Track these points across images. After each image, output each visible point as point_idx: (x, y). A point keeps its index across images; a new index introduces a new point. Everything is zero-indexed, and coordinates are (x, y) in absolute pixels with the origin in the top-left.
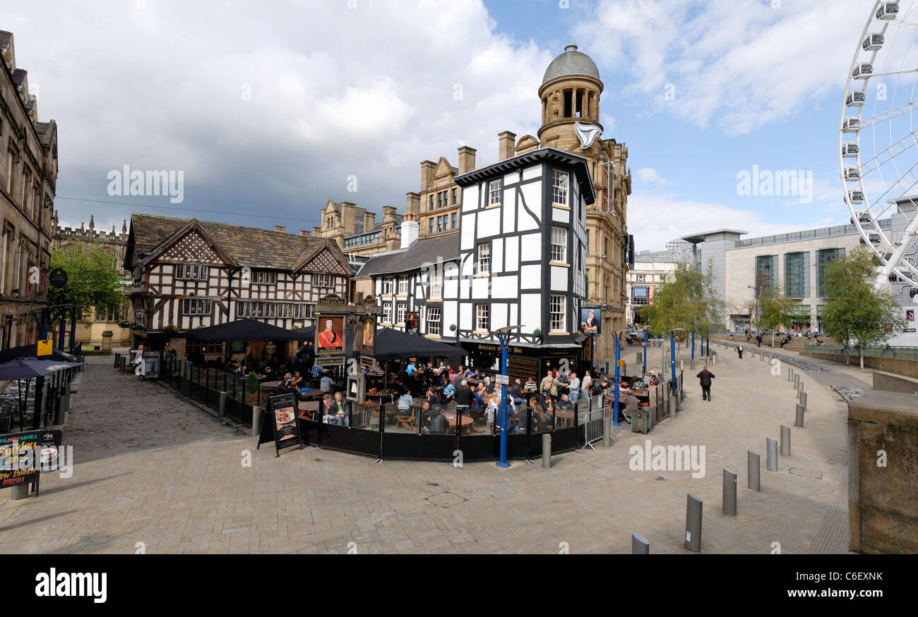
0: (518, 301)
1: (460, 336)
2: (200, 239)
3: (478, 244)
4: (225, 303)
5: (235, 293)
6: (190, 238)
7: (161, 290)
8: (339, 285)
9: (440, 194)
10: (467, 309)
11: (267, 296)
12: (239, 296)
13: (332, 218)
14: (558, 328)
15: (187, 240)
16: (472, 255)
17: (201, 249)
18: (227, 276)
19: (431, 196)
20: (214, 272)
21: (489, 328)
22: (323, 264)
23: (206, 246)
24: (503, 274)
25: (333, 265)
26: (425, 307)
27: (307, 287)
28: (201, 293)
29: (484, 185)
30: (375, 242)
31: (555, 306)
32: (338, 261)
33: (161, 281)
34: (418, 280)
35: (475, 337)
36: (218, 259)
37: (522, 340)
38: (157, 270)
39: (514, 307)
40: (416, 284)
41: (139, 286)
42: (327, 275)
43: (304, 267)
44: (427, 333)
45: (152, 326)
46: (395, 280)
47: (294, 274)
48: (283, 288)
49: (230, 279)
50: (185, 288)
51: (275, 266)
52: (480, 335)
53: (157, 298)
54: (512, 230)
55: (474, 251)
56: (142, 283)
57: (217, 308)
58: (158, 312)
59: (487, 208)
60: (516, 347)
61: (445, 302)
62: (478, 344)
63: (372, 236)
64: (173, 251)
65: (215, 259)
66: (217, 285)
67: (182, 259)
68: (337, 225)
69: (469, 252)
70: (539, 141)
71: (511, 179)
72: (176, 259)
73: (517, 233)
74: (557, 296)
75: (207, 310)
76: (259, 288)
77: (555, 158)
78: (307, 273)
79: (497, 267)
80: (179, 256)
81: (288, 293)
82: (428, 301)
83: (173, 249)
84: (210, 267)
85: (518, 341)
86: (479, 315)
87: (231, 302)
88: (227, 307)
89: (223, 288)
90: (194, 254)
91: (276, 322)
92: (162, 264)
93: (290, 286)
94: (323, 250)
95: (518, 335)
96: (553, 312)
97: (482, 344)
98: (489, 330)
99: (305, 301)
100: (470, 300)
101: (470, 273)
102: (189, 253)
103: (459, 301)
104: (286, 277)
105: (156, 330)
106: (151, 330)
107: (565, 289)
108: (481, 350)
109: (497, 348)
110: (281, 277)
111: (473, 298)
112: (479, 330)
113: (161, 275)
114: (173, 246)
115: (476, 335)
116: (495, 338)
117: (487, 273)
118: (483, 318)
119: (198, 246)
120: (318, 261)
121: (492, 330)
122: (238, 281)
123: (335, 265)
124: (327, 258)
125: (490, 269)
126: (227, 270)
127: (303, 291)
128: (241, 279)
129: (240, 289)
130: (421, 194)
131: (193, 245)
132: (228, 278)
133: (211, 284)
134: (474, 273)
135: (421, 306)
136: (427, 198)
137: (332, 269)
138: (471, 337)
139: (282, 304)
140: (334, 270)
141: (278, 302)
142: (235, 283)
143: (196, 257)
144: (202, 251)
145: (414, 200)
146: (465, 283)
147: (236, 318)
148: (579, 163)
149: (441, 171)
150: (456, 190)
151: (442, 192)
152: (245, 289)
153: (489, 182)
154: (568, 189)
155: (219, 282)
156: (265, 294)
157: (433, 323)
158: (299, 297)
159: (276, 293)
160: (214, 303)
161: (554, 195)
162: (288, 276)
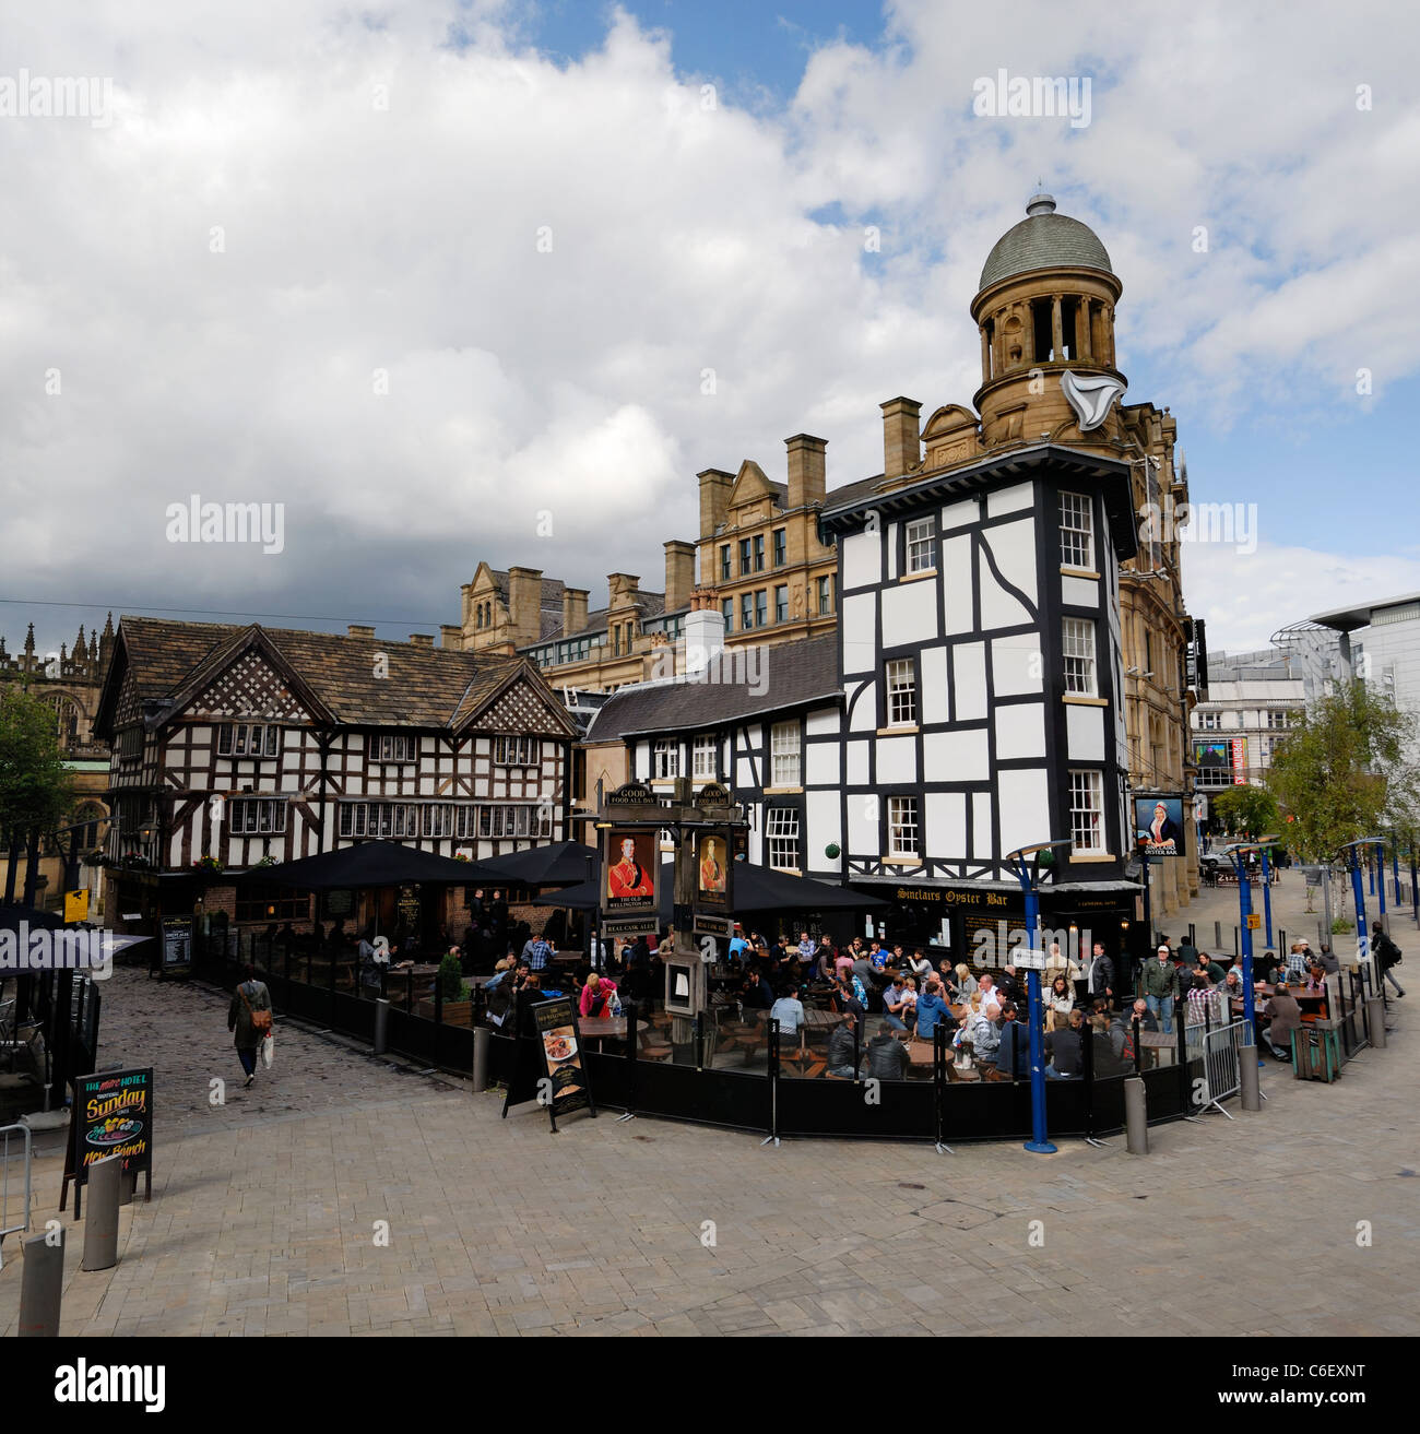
0: (991, 786)
1: (851, 870)
2: (265, 668)
3: (885, 662)
4: (315, 807)
5: (334, 784)
6: (246, 666)
7: (187, 781)
8: (549, 760)
9: (744, 543)
10: (866, 809)
11: (400, 789)
12: (341, 790)
13: (488, 604)
14: (1088, 845)
15: (240, 671)
16: (872, 687)
17: (267, 689)
18: (317, 746)
19: (724, 548)
20: (292, 739)
21: (920, 848)
22: (516, 714)
23: (278, 682)
24: (953, 725)
25: (535, 716)
26: (759, 806)
27: (483, 766)
28: (267, 786)
29: (893, 528)
30: (594, 655)
31: (1079, 794)
32: (545, 707)
33: (188, 759)
34: (741, 745)
35: (888, 872)
36: (300, 710)
37: (1005, 876)
38: (180, 738)
39: (982, 800)
40: (736, 755)
41: (137, 773)
42: (526, 736)
43: (474, 722)
44: (766, 864)
45: (169, 860)
46: (682, 747)
47: (456, 739)
48: (432, 770)
49: (325, 752)
50: (234, 775)
51: (415, 721)
52: (900, 867)
53: (180, 798)
54: (968, 628)
55: (878, 677)
56: (147, 767)
57: (298, 818)
58: (182, 830)
59: (902, 580)
60: (992, 891)
61: (808, 793)
62: (897, 887)
63: (585, 644)
64: (212, 696)
65: (294, 709)
66: (297, 767)
67: (230, 712)
68: (501, 619)
69: (865, 678)
70: (978, 417)
71: (960, 514)
72: (218, 712)
73: (978, 634)
74: (1082, 772)
75: (279, 823)
76: (383, 771)
78: (483, 734)
79: (935, 711)
80: (225, 705)
81: (442, 781)
82: (766, 791)
83: (212, 691)
84: (284, 729)
85: (997, 877)
86: (896, 821)
87: (327, 804)
89: (310, 772)
90: (252, 699)
91: (419, 845)
92: (192, 724)
93: (446, 766)
94: (515, 683)
95: (995, 863)
96: (1075, 810)
97: (906, 888)
98: (922, 854)
99: (479, 798)
100: (872, 787)
101: (871, 725)
102: (244, 698)
103: (845, 789)
104: (437, 746)
105: (178, 869)
107: (1100, 756)
108: (905, 901)
109: (943, 896)
110: (428, 745)
111: (879, 782)
112: (896, 856)
113: (188, 748)
114: (213, 684)
115: (890, 866)
116: (938, 872)
117: (910, 725)
118: (904, 828)
119: (261, 682)
120: (505, 708)
121: (929, 854)
122: (339, 757)
123: (540, 715)
124: (523, 701)
125: (917, 715)
126: (318, 733)
127: (473, 776)
128: (345, 752)
129: (344, 774)
130: (701, 543)
131: (252, 680)
132: (318, 751)
133: (286, 766)
134: (878, 728)
135: (751, 805)
136: (713, 553)
137: (534, 724)
138: (877, 872)
139: (431, 805)
140: (539, 727)
141: (421, 801)
142: (334, 763)
143: (258, 706)
144: (270, 693)
145: (682, 557)
146: (859, 749)
147: (337, 839)
148: (1114, 474)
149: (746, 492)
150: (783, 533)
151: (750, 539)
152: (355, 774)
153: (904, 523)
154: (1092, 532)
155: (303, 762)
156: (396, 783)
157: (782, 841)
158: (467, 789)
159: (417, 781)
160: (293, 808)
161: (1063, 546)
162: (442, 743)
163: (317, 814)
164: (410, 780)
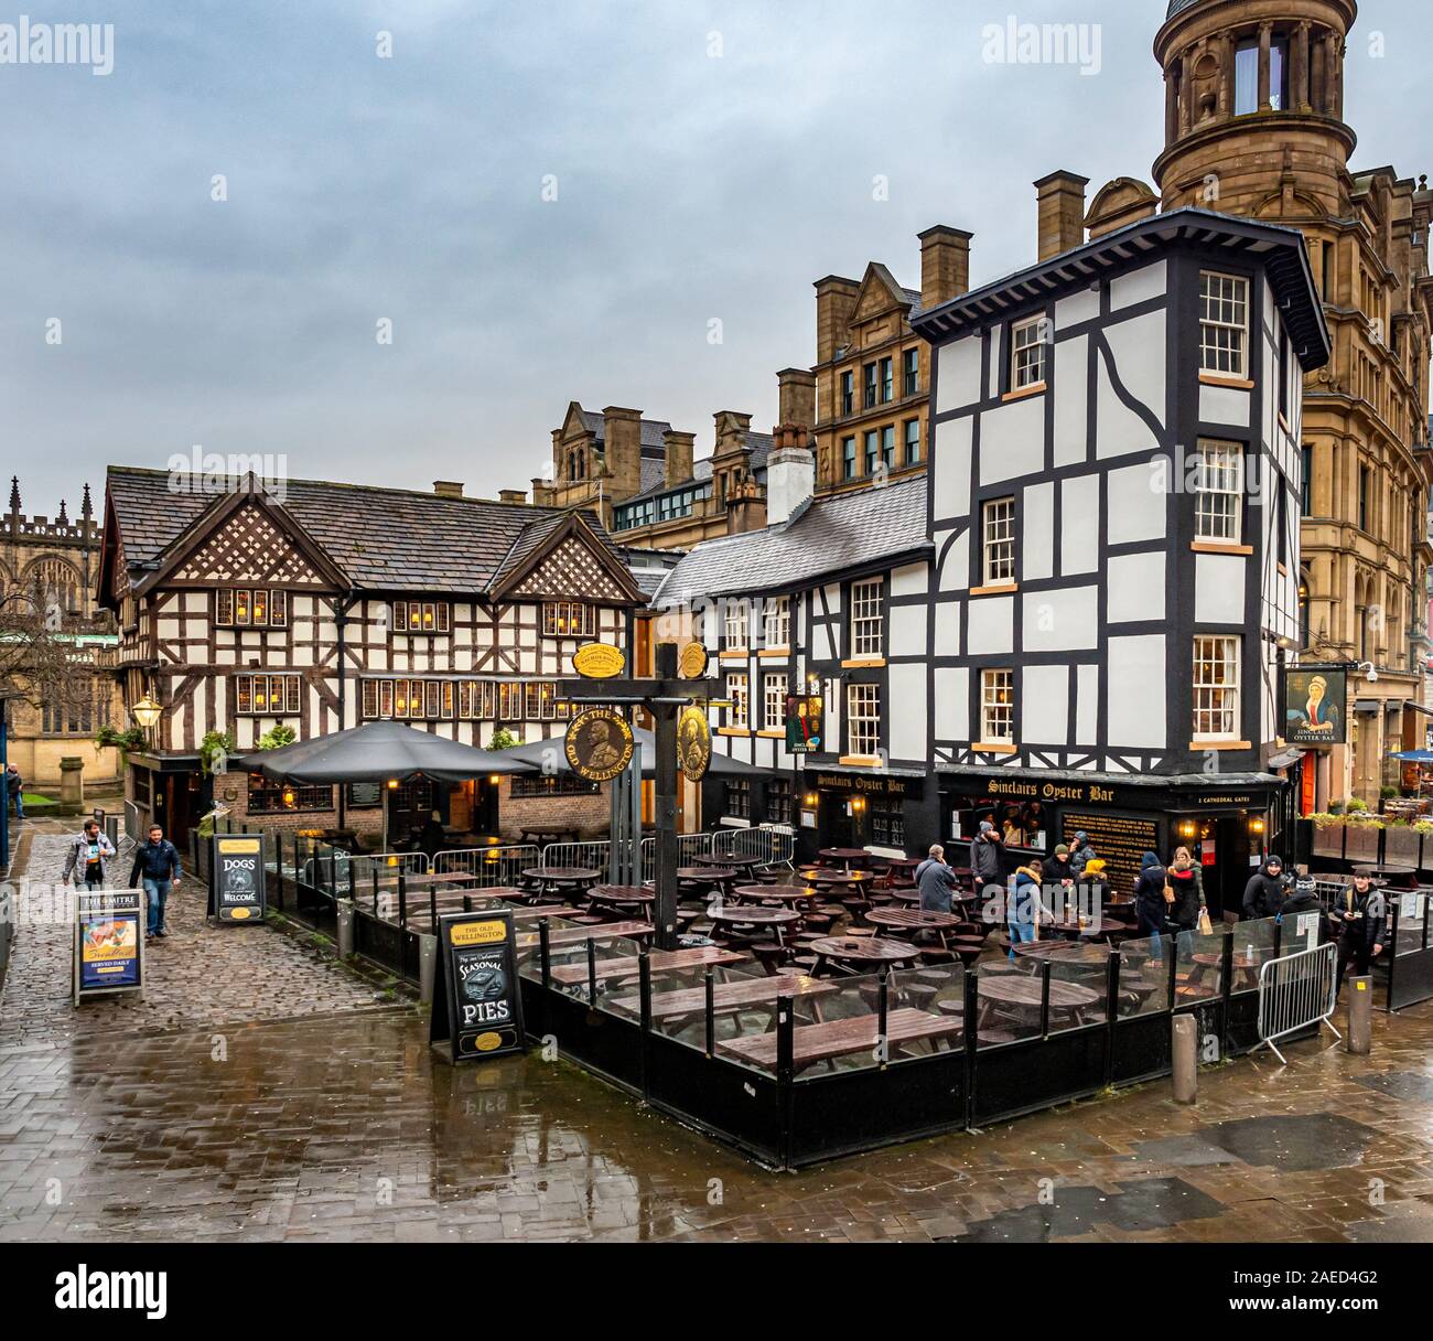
0: (1099, 656)
1: (937, 759)
2: (265, 524)
3: (981, 504)
4: (333, 684)
5: (354, 658)
6: (243, 522)
7: (184, 654)
8: (607, 630)
9: (868, 369)
10: (954, 682)
11: (431, 664)
12: (363, 666)
13: (581, 452)
14: (1218, 729)
15: (235, 528)
16: (965, 536)
17: (268, 549)
18: (332, 614)
19: (846, 376)
20: (302, 606)
21: (1016, 732)
22: (566, 576)
23: (280, 540)
24: (1058, 581)
25: (589, 578)
26: (837, 682)
27: (528, 637)
28: (276, 660)
29: (997, 331)
30: (695, 511)
31: (1208, 667)
32: (601, 567)
33: (182, 632)
34: (818, 610)
35: (979, 761)
36: (310, 572)
37: (1111, 765)
38: (172, 605)
39: (1088, 674)
40: (812, 621)
41: (135, 646)
42: (579, 602)
43: (517, 586)
44: (844, 750)
45: (170, 744)
47: (495, 605)
48: (469, 642)
49: (341, 622)
50: (238, 648)
51: (447, 585)
52: (992, 754)
53: (178, 673)
54: (1081, 457)
55: (973, 523)
56: (143, 639)
57: (314, 696)
58: (182, 708)
59: (1005, 397)
60: (1095, 783)
61: (892, 668)
62: (986, 779)
63: (688, 498)
64: (205, 558)
65: (302, 572)
66: (310, 638)
67: (226, 576)
68: (596, 470)
69: (957, 524)
70: (1157, 192)
71: (1076, 309)
72: (213, 576)
73: (1095, 466)
74: (1214, 638)
75: (293, 702)
76: (411, 643)
77: (1205, 239)
78: (528, 601)
79: (1037, 564)
80: (221, 568)
81: (481, 655)
82: (845, 664)
83: (205, 552)
84: (292, 594)
85: (1101, 768)
86: (989, 700)
87: (346, 681)
89: (326, 644)
90: (252, 560)
91: (455, 732)
92: (184, 590)
93: (485, 637)
94: (565, 539)
95: (1100, 751)
96: (1202, 685)
97: (1000, 780)
98: (1017, 738)
99: (524, 674)
100: (961, 660)
101: (963, 584)
102: (242, 560)
103: (933, 662)
104: (474, 614)
105: (179, 753)
106: (169, 752)
107: (1238, 617)
108: (997, 795)
109: (1039, 789)
110: (462, 613)
111: (971, 652)
112: (989, 740)
113: (182, 616)
114: (204, 543)
115: (980, 754)
116: (1035, 762)
117: (1008, 582)
118: (1000, 708)
119: (261, 541)
120: (553, 569)
121: (1025, 740)
122: (359, 627)
123: (595, 577)
124: (575, 561)
125: (1017, 571)
126: (332, 600)
127: (518, 648)
128: (365, 622)
129: (365, 647)
130: (815, 372)
131: (251, 539)
132: (335, 621)
133: (296, 637)
134: (971, 585)
135: (828, 681)
136: (833, 382)
137: (588, 588)
138: (965, 761)
139: (468, 682)
140: (595, 591)
141: (456, 678)
142: (353, 634)
143: (259, 569)
144: (273, 554)
145: (799, 389)
146: (948, 613)
147: (360, 721)
148: (1281, 248)
149: (872, 303)
150: (915, 354)
151: (874, 364)
152: (378, 647)
153: (1010, 323)
154: (1246, 327)
155: (316, 632)
156: (426, 657)
157: (862, 724)
158: (510, 663)
159: (451, 654)
160: (307, 685)
161: (1205, 346)
162: (479, 610)
163: (336, 692)
164: (442, 653)
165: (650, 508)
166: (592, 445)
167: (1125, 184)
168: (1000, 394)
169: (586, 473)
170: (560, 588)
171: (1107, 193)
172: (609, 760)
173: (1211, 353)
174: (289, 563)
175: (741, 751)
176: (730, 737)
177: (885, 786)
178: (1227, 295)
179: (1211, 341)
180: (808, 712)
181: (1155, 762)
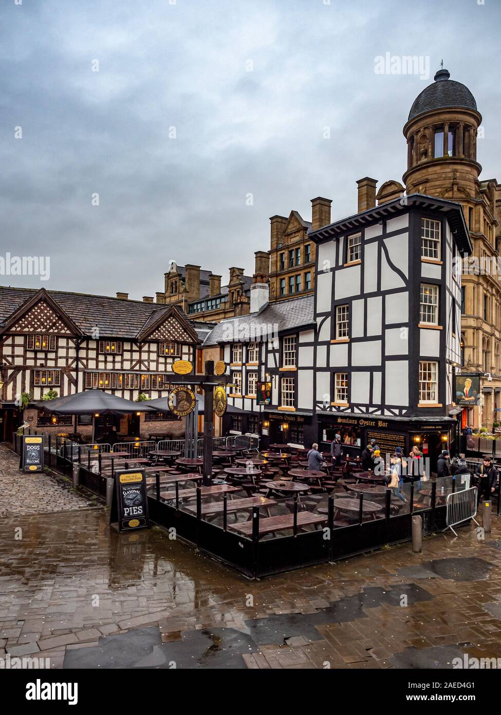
0: (382, 369)
1: (317, 408)
2: (48, 309)
3: (335, 307)
5: (82, 363)
6: (39, 308)
7: (13, 361)
8: (185, 354)
9: (291, 252)
10: (324, 379)
11: (114, 366)
12: (86, 367)
13: (176, 282)
14: (429, 399)
15: (36, 310)
16: (329, 319)
17: (49, 319)
18: (74, 346)
19: (282, 255)
20: (62, 342)
21: (348, 398)
22: (169, 332)
23: (54, 316)
24: (366, 338)
25: (178, 333)
26: (277, 376)
27: (153, 356)
28: (51, 364)
29: (342, 239)
30: (220, 307)
31: (425, 374)
32: (183, 328)
33: (13, 352)
34: (270, 347)
36: (66, 329)
37: (387, 413)
38: (9, 341)
39: (377, 376)
40: (267, 352)
42: (174, 343)
43: (149, 335)
44: (280, 404)
45: (6, 397)
46: (244, 348)
47: (140, 343)
48: (129, 358)
49: (78, 349)
50: (36, 359)
51: (121, 335)
52: (339, 407)
53: (10, 369)
54: (375, 289)
55: (332, 314)
57: (66, 379)
59: (345, 265)
60: (380, 420)
61: (299, 371)
62: (337, 417)
63: (218, 301)
64: (23, 322)
65: (62, 329)
66: (65, 355)
67: (32, 330)
68: (182, 289)
69: (326, 315)
70: (404, 187)
71: (373, 232)
72: (26, 329)
73: (380, 293)
74: (427, 362)
75: (57, 381)
76: (106, 358)
77: (424, 206)
78: (153, 341)
79: (357, 332)
80: (29, 326)
81: (134, 363)
82: (281, 369)
83: (23, 320)
84: (58, 337)
85: (383, 413)
86: (338, 385)
87: (79, 373)
88: (75, 378)
89: (71, 358)
90: (42, 323)
91: (123, 394)
92: (14, 335)
93: (136, 356)
94: (169, 317)
95: (382, 407)
96: (423, 381)
97: (342, 417)
98: (349, 401)
99: (151, 371)
100: (327, 369)
101: (328, 338)
102: (38, 323)
103: (316, 369)
104: (132, 347)
105: (10, 401)
106: (6, 401)
107: (437, 354)
108: (341, 423)
109: (358, 422)
110: (127, 346)
111: (331, 366)
112: (338, 401)
113: (13, 346)
114: (23, 316)
115: (334, 407)
116: (356, 410)
117: (346, 338)
118: (342, 388)
119: (46, 316)
120: (164, 329)
121: (352, 401)
122: (85, 351)
123: (181, 333)
124: (173, 326)
125: (350, 334)
126: (75, 340)
127: (149, 360)
128: (88, 349)
129: (87, 359)
130: (270, 253)
131: (42, 315)
132: (75, 348)
133: (59, 355)
134: (331, 339)
135: (274, 376)
136: (277, 257)
137: (178, 337)
138: (328, 410)
139: (129, 374)
140: (181, 338)
141: (124, 372)
142: (82, 354)
143: (45, 327)
144: (51, 321)
145: (263, 259)
146: (322, 350)
147: (84, 389)
148: (453, 210)
149: (293, 226)
150: (309, 247)
151: (293, 250)
152: (92, 359)
153: (347, 237)
154: (440, 240)
155: (67, 353)
156: (112, 364)
157: (287, 393)
158: (146, 367)
159: (122, 363)
160: (63, 374)
161: (423, 247)
162: (134, 345)
164: (118, 362)
165: (203, 305)
166: (181, 280)
167: (392, 183)
168: (343, 264)
169: (178, 290)
170: (167, 336)
171: (384, 187)
172: (185, 407)
173: (426, 250)
174: (58, 325)
175: (238, 404)
176: (234, 398)
177: (296, 419)
178: (432, 227)
179: (426, 246)
180: (265, 388)
181: (404, 411)
